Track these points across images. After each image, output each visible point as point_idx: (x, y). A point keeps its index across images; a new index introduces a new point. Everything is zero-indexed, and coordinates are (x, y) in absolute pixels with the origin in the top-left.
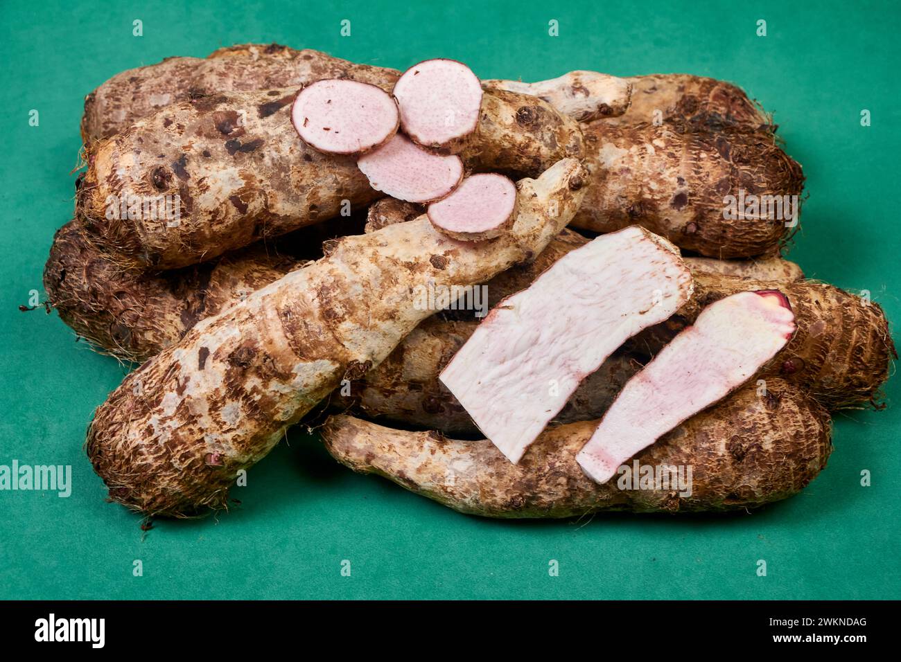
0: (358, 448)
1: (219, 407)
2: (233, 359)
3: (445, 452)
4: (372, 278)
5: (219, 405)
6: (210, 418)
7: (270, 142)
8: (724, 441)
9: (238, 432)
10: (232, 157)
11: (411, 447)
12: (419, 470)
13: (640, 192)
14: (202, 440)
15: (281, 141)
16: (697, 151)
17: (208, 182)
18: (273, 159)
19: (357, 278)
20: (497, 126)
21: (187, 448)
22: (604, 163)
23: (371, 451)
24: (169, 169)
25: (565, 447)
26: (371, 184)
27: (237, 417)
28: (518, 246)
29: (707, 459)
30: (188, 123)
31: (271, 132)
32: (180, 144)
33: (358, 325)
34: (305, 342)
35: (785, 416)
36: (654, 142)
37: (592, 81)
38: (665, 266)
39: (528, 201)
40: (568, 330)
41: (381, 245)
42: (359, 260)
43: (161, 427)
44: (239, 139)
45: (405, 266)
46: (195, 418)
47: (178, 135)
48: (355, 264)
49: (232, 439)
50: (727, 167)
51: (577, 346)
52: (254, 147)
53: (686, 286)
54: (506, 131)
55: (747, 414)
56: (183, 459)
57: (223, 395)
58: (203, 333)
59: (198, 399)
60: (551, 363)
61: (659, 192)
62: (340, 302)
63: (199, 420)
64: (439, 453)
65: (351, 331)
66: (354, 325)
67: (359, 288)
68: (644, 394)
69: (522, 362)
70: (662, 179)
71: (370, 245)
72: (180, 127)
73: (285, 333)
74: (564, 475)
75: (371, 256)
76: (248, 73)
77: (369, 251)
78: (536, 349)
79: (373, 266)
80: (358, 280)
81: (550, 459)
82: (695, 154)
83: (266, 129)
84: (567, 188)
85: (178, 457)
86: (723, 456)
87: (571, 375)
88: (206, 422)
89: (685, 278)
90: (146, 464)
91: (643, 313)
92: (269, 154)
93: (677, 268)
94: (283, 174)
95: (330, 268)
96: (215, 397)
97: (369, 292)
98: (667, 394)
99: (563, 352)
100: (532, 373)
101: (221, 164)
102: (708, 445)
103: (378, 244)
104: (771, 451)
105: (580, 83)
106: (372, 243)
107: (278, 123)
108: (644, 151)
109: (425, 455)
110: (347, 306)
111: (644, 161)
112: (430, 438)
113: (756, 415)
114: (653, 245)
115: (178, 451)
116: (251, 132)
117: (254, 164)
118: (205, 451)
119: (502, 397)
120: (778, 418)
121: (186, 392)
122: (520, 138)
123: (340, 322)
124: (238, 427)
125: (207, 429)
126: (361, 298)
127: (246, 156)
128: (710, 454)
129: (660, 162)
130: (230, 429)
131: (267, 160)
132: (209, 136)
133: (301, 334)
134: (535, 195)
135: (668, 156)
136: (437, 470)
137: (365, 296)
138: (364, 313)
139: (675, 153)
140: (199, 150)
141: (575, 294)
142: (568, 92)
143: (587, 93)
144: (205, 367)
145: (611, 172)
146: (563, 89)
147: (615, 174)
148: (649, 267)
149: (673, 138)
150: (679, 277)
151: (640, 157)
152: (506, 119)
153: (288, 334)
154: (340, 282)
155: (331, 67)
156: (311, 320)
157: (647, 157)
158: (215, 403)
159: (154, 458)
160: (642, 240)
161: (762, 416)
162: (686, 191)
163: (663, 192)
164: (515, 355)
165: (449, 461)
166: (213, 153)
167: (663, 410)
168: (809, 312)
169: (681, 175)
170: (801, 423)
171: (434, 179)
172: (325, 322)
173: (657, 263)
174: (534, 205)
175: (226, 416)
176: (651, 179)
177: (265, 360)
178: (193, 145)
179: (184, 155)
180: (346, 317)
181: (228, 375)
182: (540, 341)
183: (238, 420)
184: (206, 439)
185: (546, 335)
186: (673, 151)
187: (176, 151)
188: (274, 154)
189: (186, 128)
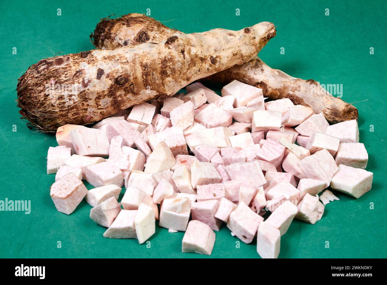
1: (101, 98)
2: (117, 81)
4: (186, 61)
5: (102, 97)
6: (95, 101)
9: (105, 111)
14: (86, 109)
21: (78, 111)
27: (107, 104)
28: (243, 60)
33: (174, 80)
34: (150, 82)
39: (251, 40)
41: (192, 46)
43: (69, 98)
45: (200, 59)
46: (88, 100)
49: (100, 112)
56: (74, 115)
57: (105, 94)
58: (100, 60)
59: (93, 92)
62: (170, 68)
63: (89, 101)
65: (169, 82)
66: (172, 80)
67: (180, 64)
73: (143, 76)
75: (188, 50)
77: (187, 48)
80: (180, 60)
84: (267, 37)
85: (72, 113)
88: (92, 103)
90: (54, 111)
95: (170, 51)
96: (101, 94)
97: (183, 67)
103: (191, 45)
106: (189, 43)
110: (173, 71)
115: (74, 111)
118: (86, 114)
121: (88, 87)
123: (167, 77)
124: (106, 108)
125: (91, 105)
126: (179, 69)
130: (102, 108)
133: (150, 78)
134: (255, 38)
137: (181, 68)
138: (178, 76)
144: (101, 79)
153: (144, 77)
154: (173, 59)
156: (156, 73)
158: (100, 96)
159: (60, 110)
172: (161, 75)
174: (254, 42)
175: (102, 102)
177: (131, 85)
180: (171, 75)
181: (111, 86)
183: (107, 106)
184: (89, 110)
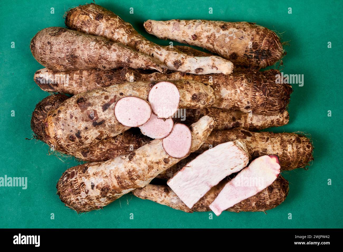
0: (142, 196)
2: (103, 190)
3: (169, 196)
4: (145, 168)
5: (99, 198)
6: (97, 200)
7: (107, 120)
8: (255, 203)
10: (95, 127)
11: (158, 195)
12: (161, 202)
13: (234, 105)
14: (94, 204)
15: (111, 119)
16: (255, 92)
17: (88, 137)
18: (109, 126)
19: (140, 168)
20: (185, 102)
21: (90, 205)
22: (222, 96)
23: (146, 196)
24: (75, 136)
25: (206, 199)
26: (143, 133)
27: (105, 200)
29: (249, 207)
30: (78, 116)
31: (107, 117)
32: (77, 126)
34: (125, 186)
35: (274, 194)
36: (240, 88)
37: (219, 64)
38: (240, 155)
39: (195, 135)
40: (207, 174)
41: (147, 156)
42: (140, 163)
43: (81, 200)
44: (97, 121)
45: (155, 163)
47: (76, 122)
48: (140, 164)
49: (104, 204)
50: (265, 99)
51: (210, 178)
52: (102, 123)
53: (246, 161)
54: (188, 103)
55: (262, 195)
56: (89, 207)
57: (100, 196)
58: (92, 176)
59: (92, 196)
60: (202, 182)
61: (241, 105)
62: (135, 176)
63: (93, 200)
64: (167, 197)
65: (139, 182)
66: (140, 180)
67: (141, 172)
68: (231, 189)
69: (193, 181)
70: (242, 102)
71: (144, 156)
72: (76, 118)
73: (118, 184)
74: (206, 207)
75: (144, 161)
76: (93, 52)
77: (144, 159)
78: (197, 178)
79: (146, 165)
80: (140, 169)
81: (201, 202)
82: (254, 94)
83: (105, 116)
84: (209, 128)
86: (254, 206)
87: (208, 186)
88: (95, 201)
89: (246, 159)
91: (232, 169)
92: (107, 124)
93: (244, 155)
94: (112, 129)
95: (132, 165)
96: (97, 197)
97: (144, 172)
98: (238, 191)
99: (206, 180)
100: (196, 185)
101: (92, 130)
102: (250, 203)
104: (269, 204)
105: (215, 65)
106: (144, 155)
107: (109, 113)
108: (236, 92)
109: (163, 198)
110: (138, 176)
111: (236, 95)
112: (164, 192)
113: (265, 196)
114: (236, 147)
115: (87, 206)
116: (100, 117)
117: (103, 128)
119: (187, 191)
120: (272, 195)
121: (88, 194)
122: (193, 104)
123: (135, 180)
124: (106, 202)
126: (142, 174)
127: (100, 126)
128: (250, 206)
129: (242, 96)
130: (103, 202)
131: (107, 126)
132: (86, 121)
133: (123, 184)
134: (198, 133)
135: (245, 94)
136: (167, 202)
138: (143, 177)
139: (247, 93)
140: (84, 127)
141: (210, 162)
142: (210, 67)
143: (217, 69)
144: (94, 189)
145: (224, 99)
146: (209, 66)
147: (226, 100)
148: (235, 155)
149: (247, 86)
150: (244, 158)
151: (235, 94)
152: (188, 99)
154: (135, 169)
155: (124, 55)
156: (126, 180)
157: (237, 94)
159: (80, 206)
160: (233, 146)
161: (267, 196)
162: (250, 106)
163: (242, 105)
164: (191, 180)
165: (170, 199)
166: (89, 127)
167: (236, 196)
168: (286, 154)
169: (249, 101)
170: (279, 196)
171: (164, 129)
172: (131, 180)
173: (238, 153)
174: (198, 137)
175: (101, 200)
176: (238, 102)
178: (81, 126)
179: (79, 130)
180: (137, 179)
181: (101, 193)
182: (199, 176)
184: (96, 204)
185: (201, 175)
186: (246, 92)
187: (76, 129)
188: (109, 124)
189: (78, 118)
